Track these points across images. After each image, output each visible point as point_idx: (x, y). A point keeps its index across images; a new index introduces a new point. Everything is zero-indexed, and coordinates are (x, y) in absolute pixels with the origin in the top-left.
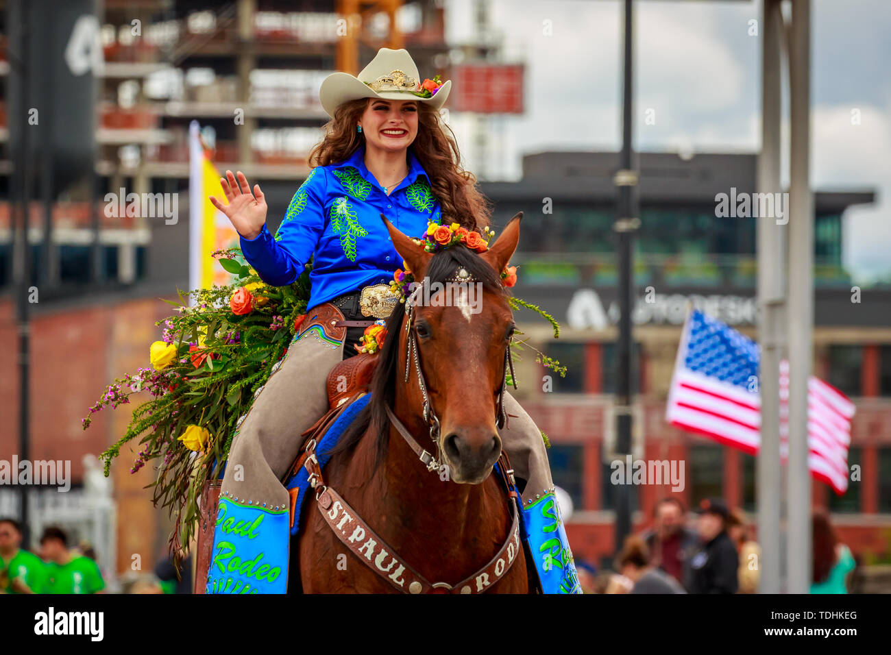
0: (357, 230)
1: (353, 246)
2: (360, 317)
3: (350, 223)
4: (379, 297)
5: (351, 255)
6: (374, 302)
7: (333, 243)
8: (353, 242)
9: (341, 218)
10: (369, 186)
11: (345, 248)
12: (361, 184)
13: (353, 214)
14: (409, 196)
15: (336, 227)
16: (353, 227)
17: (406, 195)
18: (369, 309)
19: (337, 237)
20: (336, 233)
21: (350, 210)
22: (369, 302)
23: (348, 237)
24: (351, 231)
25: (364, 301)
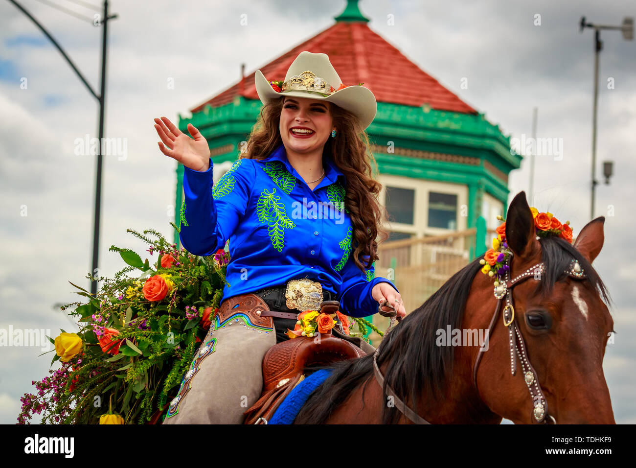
0: (285, 221)
1: (281, 237)
2: (285, 309)
3: (278, 214)
4: (303, 291)
5: (278, 244)
6: (299, 295)
7: (261, 233)
8: (281, 233)
9: (269, 208)
10: (293, 181)
11: (273, 238)
12: (285, 179)
13: (281, 206)
14: (329, 195)
15: (263, 217)
16: (282, 218)
17: (327, 193)
18: (294, 302)
19: (265, 227)
20: (263, 224)
21: (278, 202)
22: (294, 295)
23: (277, 227)
24: (279, 222)
25: (290, 294)
